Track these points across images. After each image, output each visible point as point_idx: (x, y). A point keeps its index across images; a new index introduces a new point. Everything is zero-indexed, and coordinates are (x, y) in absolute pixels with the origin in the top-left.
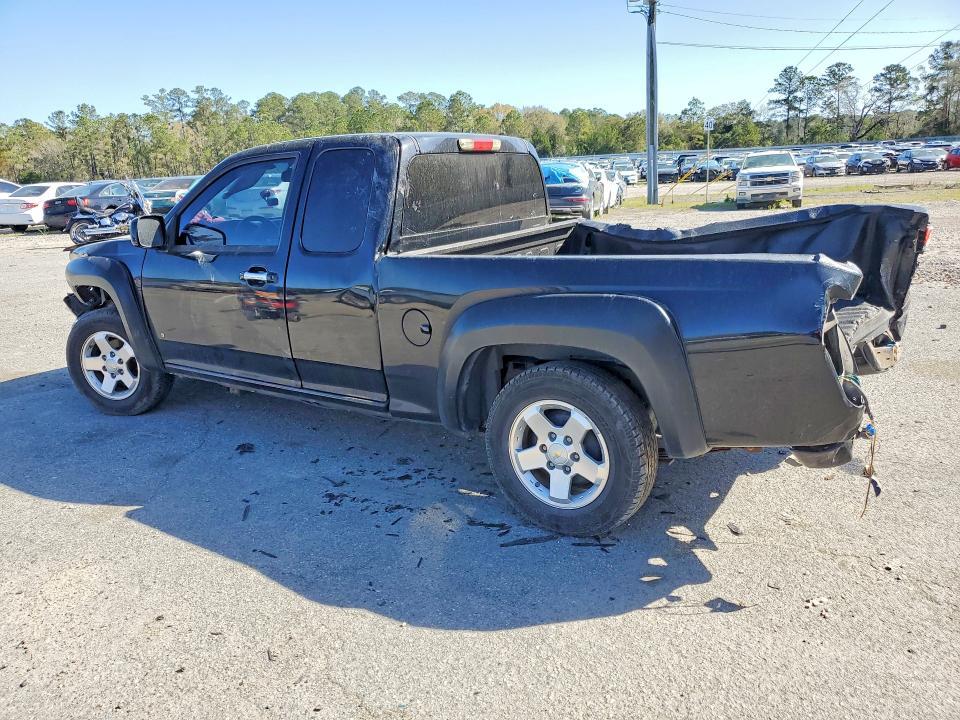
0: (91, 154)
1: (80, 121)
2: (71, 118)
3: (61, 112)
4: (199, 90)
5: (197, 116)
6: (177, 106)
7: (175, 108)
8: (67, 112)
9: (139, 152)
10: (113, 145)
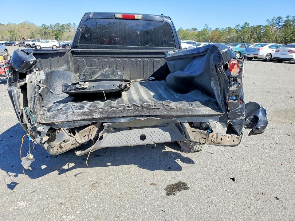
0: (244, 38)
1: (243, 28)
2: (241, 27)
3: (239, 25)
4: (288, 17)
5: (284, 26)
6: (278, 23)
7: (277, 23)
8: (241, 25)
9: (258, 38)
10: (251, 35)
